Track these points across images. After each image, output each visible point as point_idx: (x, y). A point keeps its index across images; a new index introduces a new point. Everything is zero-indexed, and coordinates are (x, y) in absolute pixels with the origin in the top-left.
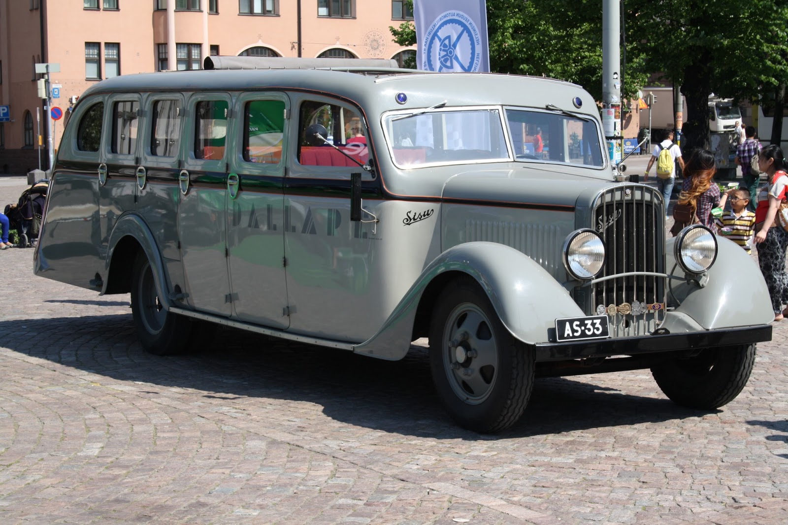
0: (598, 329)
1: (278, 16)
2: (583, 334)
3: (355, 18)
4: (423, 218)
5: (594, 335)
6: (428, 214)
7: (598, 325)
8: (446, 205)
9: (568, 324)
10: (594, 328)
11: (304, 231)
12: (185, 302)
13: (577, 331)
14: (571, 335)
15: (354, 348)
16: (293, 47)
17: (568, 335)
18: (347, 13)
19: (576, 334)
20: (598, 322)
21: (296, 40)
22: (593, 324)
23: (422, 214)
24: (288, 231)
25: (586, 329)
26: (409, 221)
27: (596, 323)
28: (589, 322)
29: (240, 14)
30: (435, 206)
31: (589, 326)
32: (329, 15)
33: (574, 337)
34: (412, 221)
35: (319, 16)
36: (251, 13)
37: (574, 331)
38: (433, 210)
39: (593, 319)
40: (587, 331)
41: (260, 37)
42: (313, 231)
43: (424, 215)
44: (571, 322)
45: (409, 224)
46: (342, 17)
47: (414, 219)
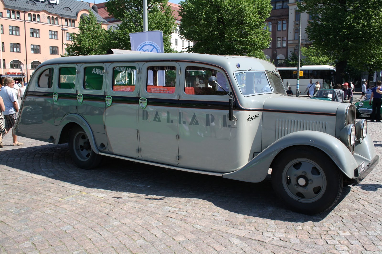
1: (21, 52)
3: (40, 54)
4: (255, 118)
6: (257, 116)
8: (264, 112)
9: (360, 167)
11: (191, 124)
12: (107, 150)
15: (222, 175)
16: (25, 60)
18: (38, 52)
19: (361, 171)
21: (26, 59)
23: (254, 116)
24: (180, 123)
26: (250, 119)
27: (363, 165)
29: (11, 52)
30: (260, 113)
32: (34, 53)
33: (361, 173)
34: (251, 119)
35: (31, 53)
36: (13, 51)
38: (259, 115)
41: (16, 57)
42: (197, 124)
43: (255, 117)
45: (250, 121)
46: (37, 53)
47: (252, 119)
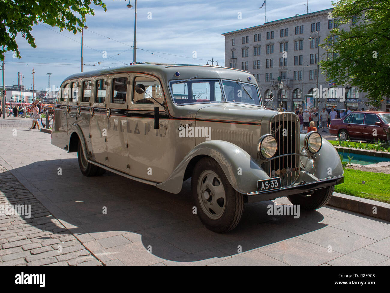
0: (276, 184)
2: (270, 188)
5: (275, 187)
7: (276, 183)
9: (263, 183)
10: (275, 184)
11: (135, 133)
13: (267, 186)
14: (264, 189)
17: (263, 188)
19: (266, 188)
20: (276, 181)
22: (274, 182)
24: (128, 132)
25: (271, 185)
27: (275, 182)
28: (272, 181)
31: (272, 183)
33: (266, 189)
37: (265, 186)
38: (191, 124)
39: (274, 180)
40: (271, 186)
42: (139, 133)
44: (264, 182)
